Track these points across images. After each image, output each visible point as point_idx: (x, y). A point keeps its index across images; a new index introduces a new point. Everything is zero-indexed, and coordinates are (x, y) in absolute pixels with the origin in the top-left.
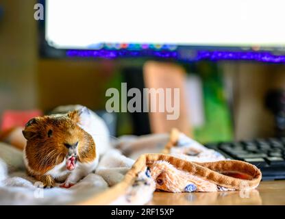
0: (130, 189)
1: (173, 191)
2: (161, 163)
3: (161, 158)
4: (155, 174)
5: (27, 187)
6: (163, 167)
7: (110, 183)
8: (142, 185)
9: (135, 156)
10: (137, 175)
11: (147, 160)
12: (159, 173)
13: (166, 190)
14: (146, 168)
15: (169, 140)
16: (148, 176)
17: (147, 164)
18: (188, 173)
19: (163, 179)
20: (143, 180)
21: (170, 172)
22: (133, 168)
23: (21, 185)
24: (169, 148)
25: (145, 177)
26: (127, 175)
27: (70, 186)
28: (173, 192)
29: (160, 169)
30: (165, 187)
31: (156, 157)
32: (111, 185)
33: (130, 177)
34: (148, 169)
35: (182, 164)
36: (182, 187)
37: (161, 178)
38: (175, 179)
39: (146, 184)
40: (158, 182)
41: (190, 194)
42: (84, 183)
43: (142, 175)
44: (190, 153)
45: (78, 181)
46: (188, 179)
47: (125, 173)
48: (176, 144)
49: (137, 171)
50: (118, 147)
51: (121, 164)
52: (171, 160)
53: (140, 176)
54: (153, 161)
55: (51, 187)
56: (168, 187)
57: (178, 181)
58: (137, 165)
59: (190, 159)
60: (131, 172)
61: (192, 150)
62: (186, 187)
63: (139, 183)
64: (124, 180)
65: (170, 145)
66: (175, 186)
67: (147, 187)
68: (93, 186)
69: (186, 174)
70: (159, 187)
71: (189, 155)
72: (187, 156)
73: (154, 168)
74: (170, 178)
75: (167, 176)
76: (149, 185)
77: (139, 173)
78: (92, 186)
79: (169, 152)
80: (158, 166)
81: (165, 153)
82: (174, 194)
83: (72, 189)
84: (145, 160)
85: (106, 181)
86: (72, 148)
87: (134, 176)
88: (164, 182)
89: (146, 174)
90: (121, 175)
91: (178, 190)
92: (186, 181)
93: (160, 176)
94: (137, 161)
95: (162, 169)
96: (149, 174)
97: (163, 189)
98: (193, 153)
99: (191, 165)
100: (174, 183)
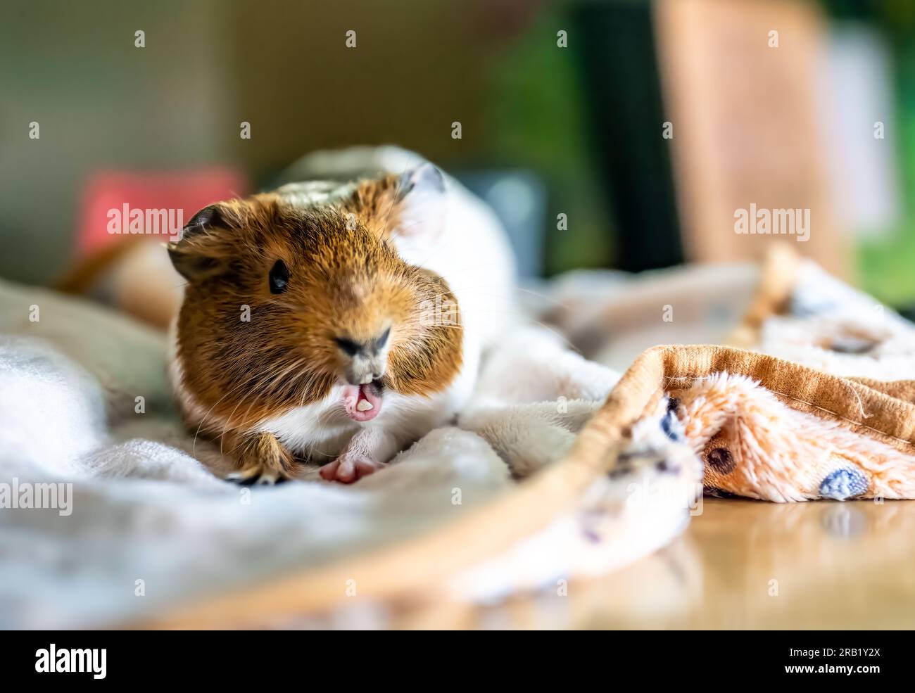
0: (600, 488)
1: (774, 494)
2: (722, 382)
3: (724, 363)
4: (698, 424)
5: (181, 480)
6: (734, 398)
7: (520, 466)
8: (646, 470)
9: (621, 352)
10: (627, 433)
11: (669, 369)
12: (715, 425)
13: (744, 491)
14: (664, 403)
15: (757, 290)
16: (673, 437)
17: (670, 387)
18: (833, 424)
19: (734, 448)
20: (651, 453)
21: (761, 421)
22: (612, 402)
23: (160, 474)
24: (755, 324)
25: (659, 439)
26: (587, 432)
27: (359, 473)
28: (770, 502)
29: (719, 407)
30: (740, 479)
31: (704, 361)
32: (521, 472)
33: (600, 440)
34: (673, 406)
35: (811, 387)
36: (809, 480)
37: (722, 445)
38: (781, 447)
39: (662, 467)
40: (712, 461)
41: (842, 508)
42: (412, 463)
43: (649, 433)
44: (839, 340)
45: (390, 459)
46: (832, 447)
47: (578, 422)
48: (785, 307)
49: (626, 416)
50: (551, 318)
51: (563, 387)
52: (764, 372)
53: (637, 434)
54: (692, 376)
55: (281, 480)
56: (753, 479)
57: (794, 455)
58: (626, 391)
59: (843, 369)
60: (601, 421)
61: (849, 331)
62: (827, 481)
63: (637, 463)
64: (574, 451)
65: (762, 309)
66: (781, 476)
67: (666, 480)
68: (450, 477)
69: (825, 428)
70: (717, 479)
71: (838, 349)
72: (831, 357)
73: (698, 404)
74: (761, 443)
75: (749, 437)
76: (676, 471)
77: (635, 422)
78: (447, 477)
79: (759, 339)
80: (711, 395)
81: (740, 342)
82: (778, 510)
83: (365, 488)
84: (661, 370)
85: (502, 454)
86: (363, 355)
87: (615, 433)
88: (738, 458)
89: (666, 426)
90: (563, 431)
91: (793, 493)
92: (823, 456)
93: (721, 434)
94: (629, 374)
95: (730, 406)
96: (677, 427)
97: (731, 487)
98: (852, 343)
99: (847, 392)
100: (775, 463)
